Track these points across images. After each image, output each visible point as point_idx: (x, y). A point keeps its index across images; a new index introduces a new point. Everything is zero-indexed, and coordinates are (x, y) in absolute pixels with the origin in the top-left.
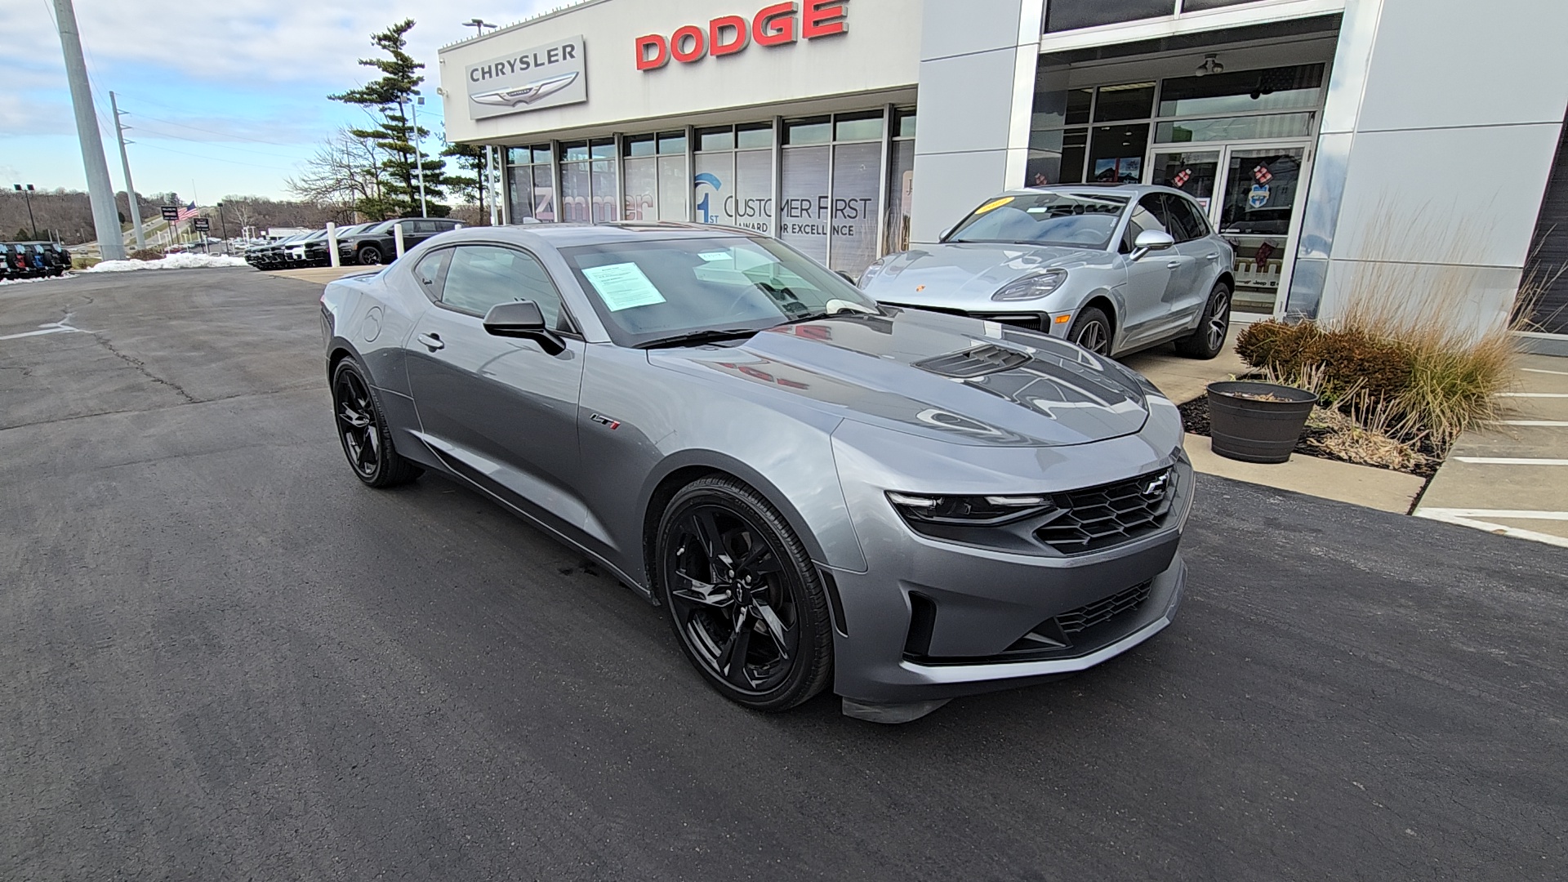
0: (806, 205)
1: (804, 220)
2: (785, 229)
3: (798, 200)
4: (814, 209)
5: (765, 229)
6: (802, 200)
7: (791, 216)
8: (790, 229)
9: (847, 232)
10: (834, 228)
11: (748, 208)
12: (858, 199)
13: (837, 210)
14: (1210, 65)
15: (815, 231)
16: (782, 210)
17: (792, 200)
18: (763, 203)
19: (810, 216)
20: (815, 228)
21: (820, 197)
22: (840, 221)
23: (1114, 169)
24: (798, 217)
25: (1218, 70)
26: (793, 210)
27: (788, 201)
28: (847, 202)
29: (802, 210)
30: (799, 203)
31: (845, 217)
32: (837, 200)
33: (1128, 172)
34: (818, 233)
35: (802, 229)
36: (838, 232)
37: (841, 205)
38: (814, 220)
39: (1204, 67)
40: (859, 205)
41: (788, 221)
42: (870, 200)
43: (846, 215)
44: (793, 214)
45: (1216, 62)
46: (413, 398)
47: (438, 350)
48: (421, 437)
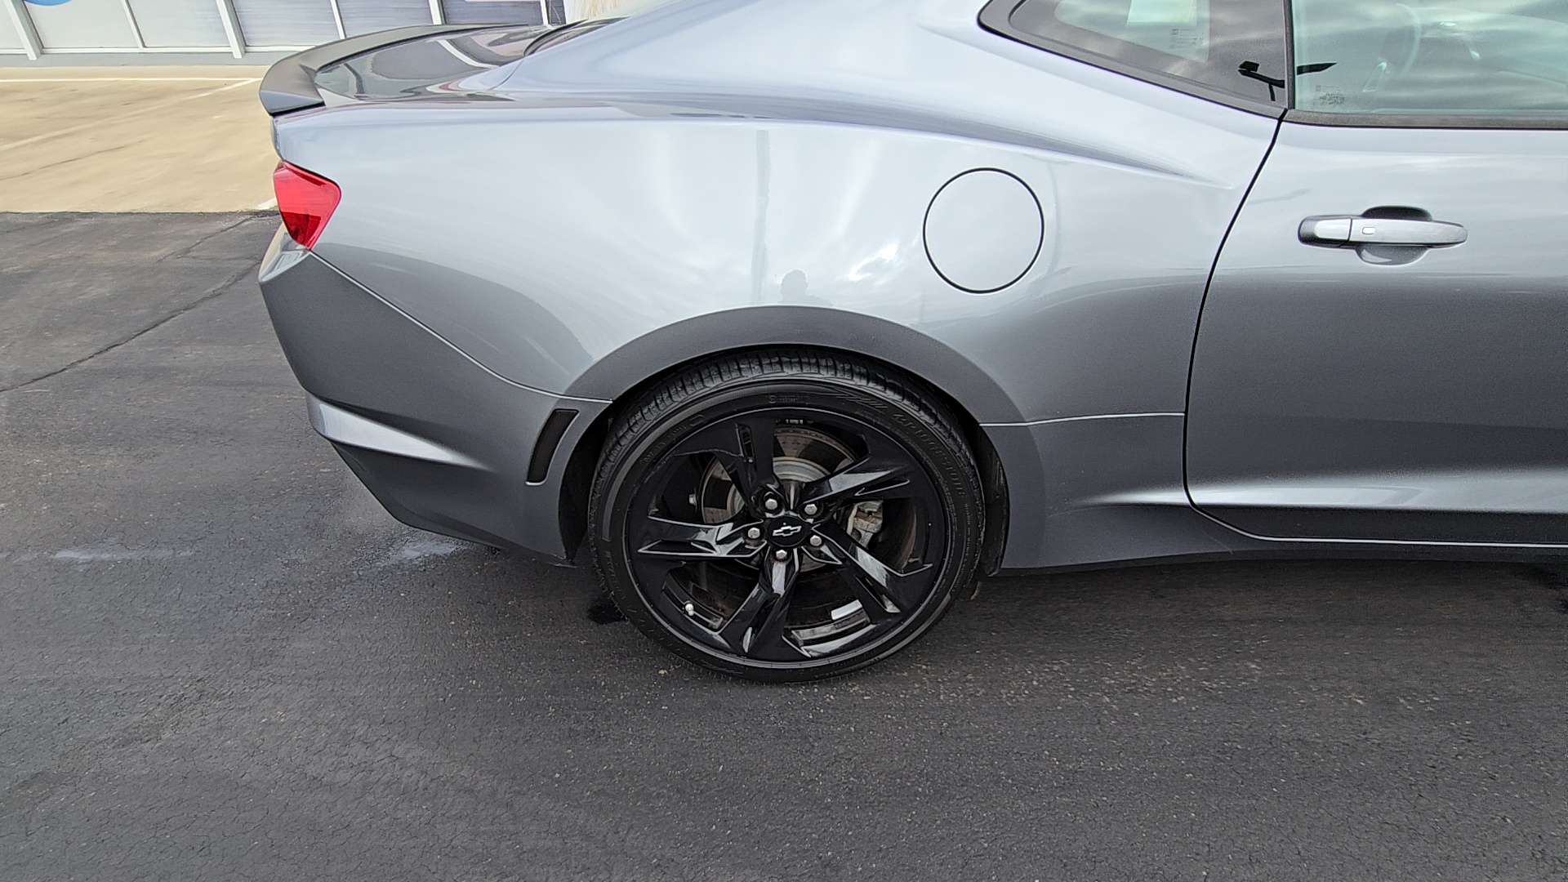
46: (1186, 412)
47: (1429, 250)
48: (1186, 501)
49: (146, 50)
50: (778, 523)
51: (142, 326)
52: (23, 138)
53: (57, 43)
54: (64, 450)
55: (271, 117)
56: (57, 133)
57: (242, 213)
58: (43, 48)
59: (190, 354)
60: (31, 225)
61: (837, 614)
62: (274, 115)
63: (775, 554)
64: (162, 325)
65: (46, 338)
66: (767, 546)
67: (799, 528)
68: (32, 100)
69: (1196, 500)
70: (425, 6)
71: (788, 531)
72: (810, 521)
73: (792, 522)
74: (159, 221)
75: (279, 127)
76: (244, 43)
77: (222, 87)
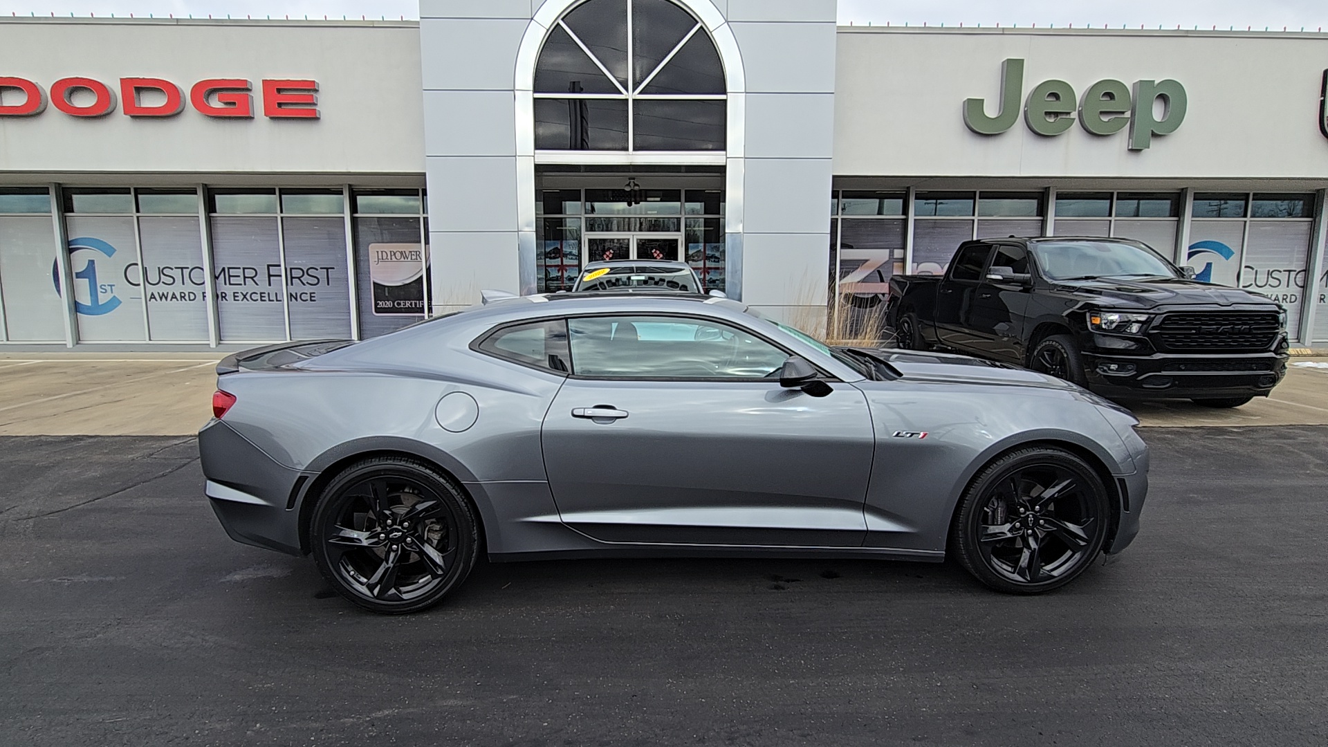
0: (249, 273)
1: (250, 287)
2: (222, 297)
3: (239, 268)
4: (262, 277)
5: (192, 298)
6: (244, 269)
7: (230, 284)
8: (230, 297)
9: (309, 298)
10: (291, 295)
11: (162, 275)
12: (319, 268)
13: (292, 278)
14: (632, 184)
15: (267, 298)
16: (217, 278)
17: (229, 268)
18: (186, 272)
19: (257, 284)
20: (266, 295)
21: (269, 266)
22: (297, 288)
23: (559, 247)
24: (241, 284)
25: (637, 188)
26: (231, 278)
27: (224, 269)
28: (305, 271)
29: (245, 277)
30: (242, 270)
31: (304, 284)
32: (291, 269)
33: (570, 250)
34: (270, 300)
35: (248, 297)
36: (296, 299)
37: (297, 273)
38: (263, 286)
39: (629, 185)
40: (322, 274)
41: (229, 290)
42: (333, 268)
43: (305, 282)
44: (232, 282)
45: (636, 183)
46: (548, 480)
47: (617, 420)
48: (559, 521)
49: (151, 342)
50: (392, 531)
51: (116, 490)
52: (54, 395)
53: (89, 338)
54: (63, 541)
55: (218, 376)
56: (79, 392)
57: (191, 436)
58: (80, 340)
59: (141, 502)
60: (56, 442)
61: (421, 581)
62: (220, 374)
63: (392, 548)
64: (128, 490)
65: (60, 495)
66: (387, 543)
67: (401, 533)
68: (65, 373)
69: (564, 521)
70: (348, 317)
71: (396, 535)
72: (405, 531)
73: (398, 531)
74: (135, 440)
75: (220, 378)
76: (220, 338)
77: (197, 365)
